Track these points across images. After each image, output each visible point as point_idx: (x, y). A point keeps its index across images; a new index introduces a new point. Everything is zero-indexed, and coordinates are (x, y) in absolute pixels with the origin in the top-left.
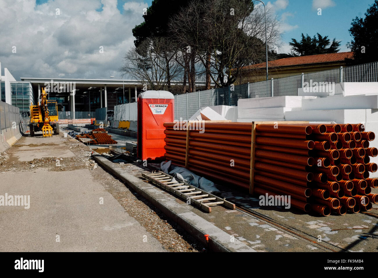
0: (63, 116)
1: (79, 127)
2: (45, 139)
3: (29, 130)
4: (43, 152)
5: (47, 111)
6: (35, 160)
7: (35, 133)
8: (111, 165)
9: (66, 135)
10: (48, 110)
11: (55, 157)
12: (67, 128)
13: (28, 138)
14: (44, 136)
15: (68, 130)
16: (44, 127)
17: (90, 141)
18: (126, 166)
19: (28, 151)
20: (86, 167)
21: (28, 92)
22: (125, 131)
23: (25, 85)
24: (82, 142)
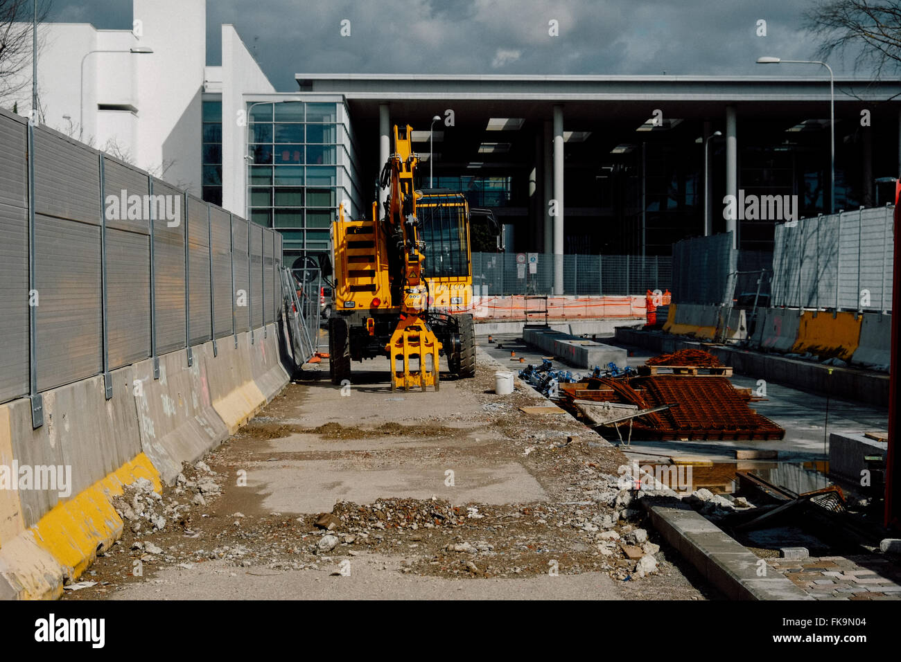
0: (499, 278)
1: (581, 338)
2: (399, 398)
3: (324, 349)
4: (385, 467)
5: (416, 252)
6: (339, 508)
7: (355, 366)
8: (735, 557)
9: (507, 381)
10: (419, 243)
11: (444, 498)
12: (518, 341)
13: (320, 389)
14: (399, 382)
15: (521, 355)
16: (397, 334)
17: (635, 419)
18: (821, 569)
19: (310, 463)
20: (599, 561)
21: (329, 148)
22: (831, 370)
23: (317, 112)
24: (588, 422)
